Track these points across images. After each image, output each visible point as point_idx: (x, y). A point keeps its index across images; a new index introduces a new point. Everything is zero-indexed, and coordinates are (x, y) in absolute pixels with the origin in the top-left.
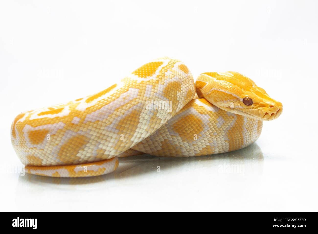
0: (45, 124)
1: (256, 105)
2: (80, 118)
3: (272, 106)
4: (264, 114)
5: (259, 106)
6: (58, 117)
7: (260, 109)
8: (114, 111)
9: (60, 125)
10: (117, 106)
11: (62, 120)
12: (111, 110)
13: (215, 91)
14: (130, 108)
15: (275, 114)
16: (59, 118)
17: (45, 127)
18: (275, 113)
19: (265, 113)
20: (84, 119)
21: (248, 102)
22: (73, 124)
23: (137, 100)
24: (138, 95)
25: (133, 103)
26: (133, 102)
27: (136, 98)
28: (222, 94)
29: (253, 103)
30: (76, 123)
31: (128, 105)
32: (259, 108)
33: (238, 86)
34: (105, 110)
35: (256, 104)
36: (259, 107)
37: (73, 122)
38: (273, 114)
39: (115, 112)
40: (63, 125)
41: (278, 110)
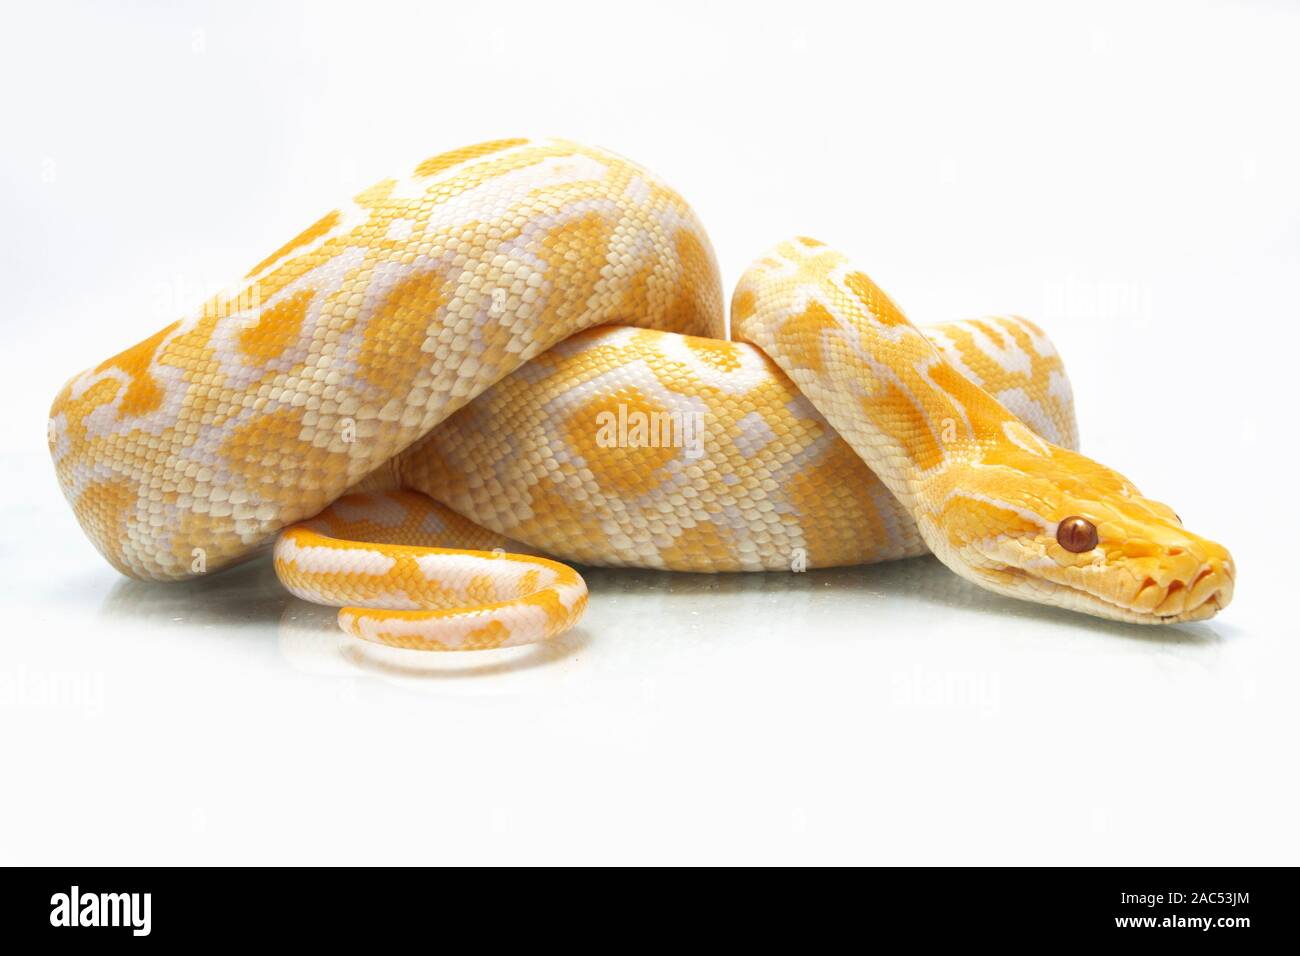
1: (1111, 551)
3: (1174, 552)
4: (1140, 584)
5: (1124, 554)
7: (1124, 566)
13: (958, 499)
15: (1186, 587)
18: (1186, 582)
19: (1140, 578)
21: (1077, 539)
28: (980, 511)
29: (1101, 540)
32: (1119, 563)
33: (1052, 482)
35: (1113, 543)
36: (1124, 558)
38: (1175, 587)
41: (1200, 571)
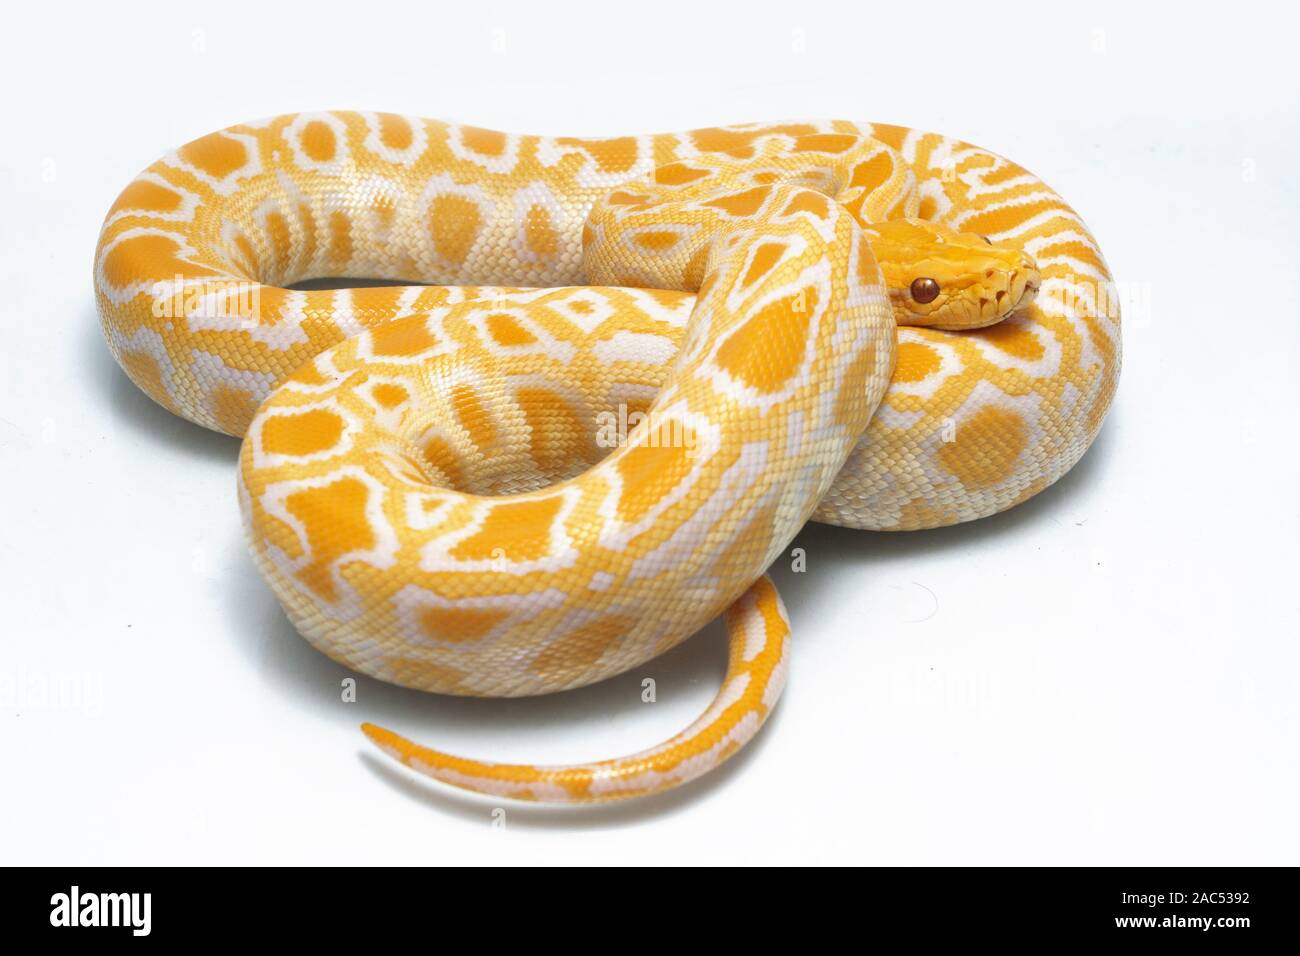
0: (497, 594)
2: (615, 574)
6: (541, 573)
8: (709, 532)
9: (551, 599)
10: (716, 517)
11: (555, 582)
12: (699, 533)
14: (749, 508)
16: (543, 577)
17: (497, 602)
20: (626, 576)
22: (593, 592)
23: (767, 479)
24: (767, 462)
25: (757, 491)
26: (756, 489)
27: (764, 474)
30: (601, 588)
31: (745, 503)
34: (684, 538)
37: (592, 586)
39: (710, 537)
40: (559, 597)
